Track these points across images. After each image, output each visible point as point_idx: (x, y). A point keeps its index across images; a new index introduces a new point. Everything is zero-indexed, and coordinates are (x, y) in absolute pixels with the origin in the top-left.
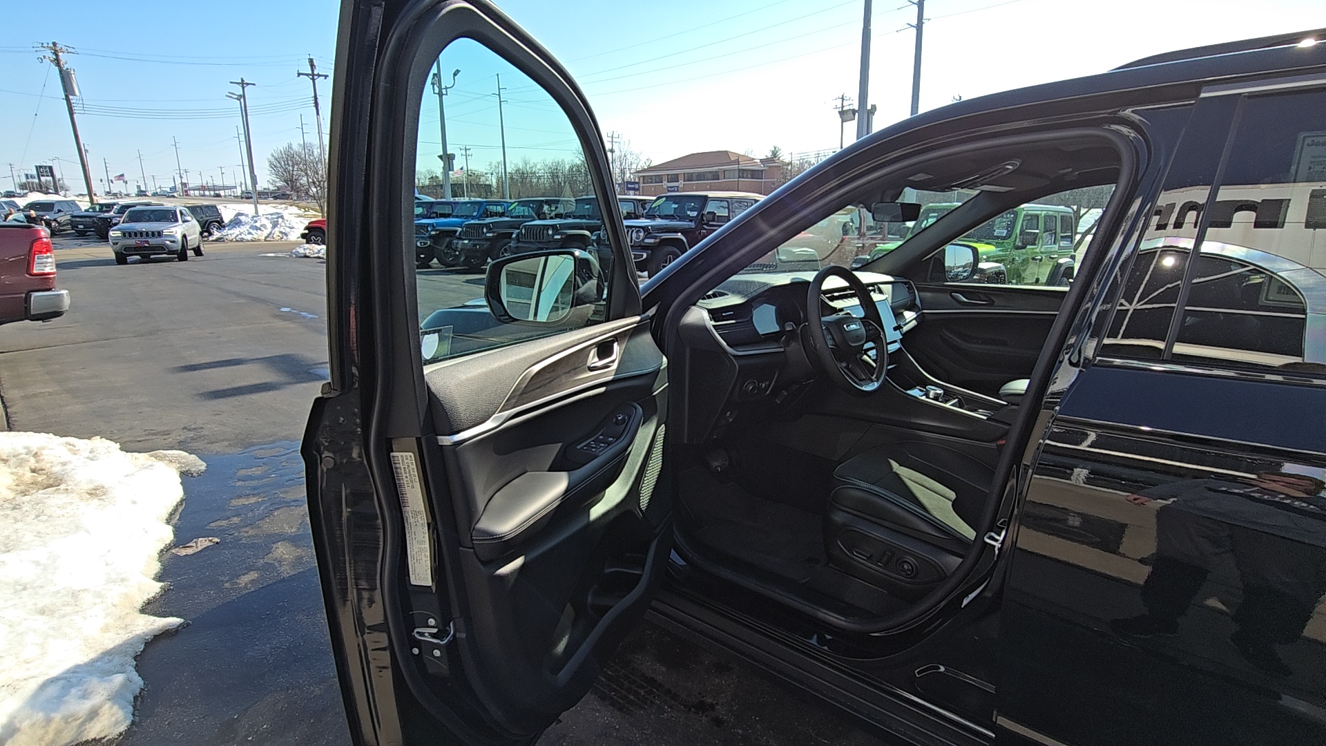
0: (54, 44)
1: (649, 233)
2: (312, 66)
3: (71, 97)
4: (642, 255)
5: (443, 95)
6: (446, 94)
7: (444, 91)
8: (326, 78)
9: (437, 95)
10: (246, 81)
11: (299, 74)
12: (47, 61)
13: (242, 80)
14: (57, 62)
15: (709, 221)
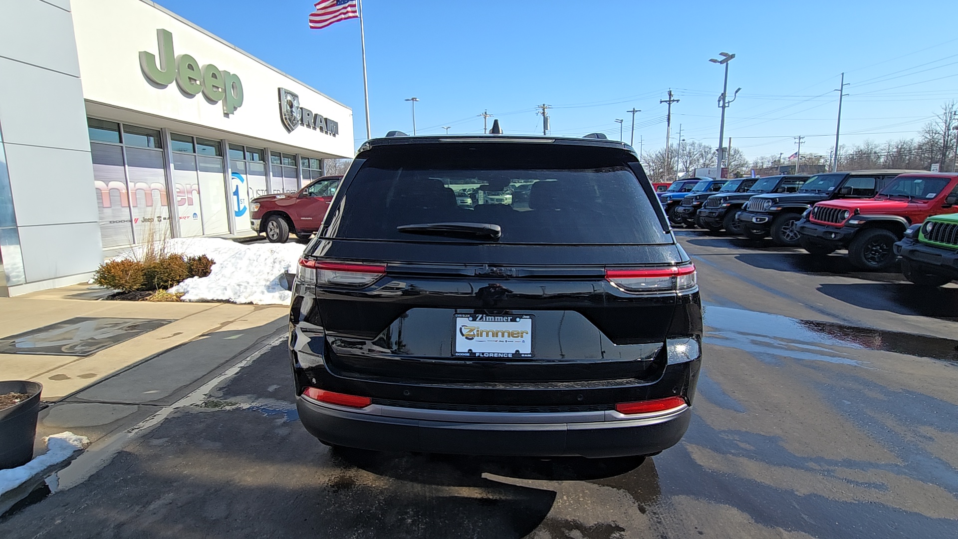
0: (544, 105)
1: (775, 203)
2: (670, 95)
3: (546, 131)
4: (765, 219)
5: (725, 107)
6: (728, 106)
7: (727, 105)
8: (678, 102)
9: (721, 108)
10: (636, 110)
11: (661, 102)
12: (539, 114)
13: (634, 109)
14: (544, 113)
15: (844, 194)
